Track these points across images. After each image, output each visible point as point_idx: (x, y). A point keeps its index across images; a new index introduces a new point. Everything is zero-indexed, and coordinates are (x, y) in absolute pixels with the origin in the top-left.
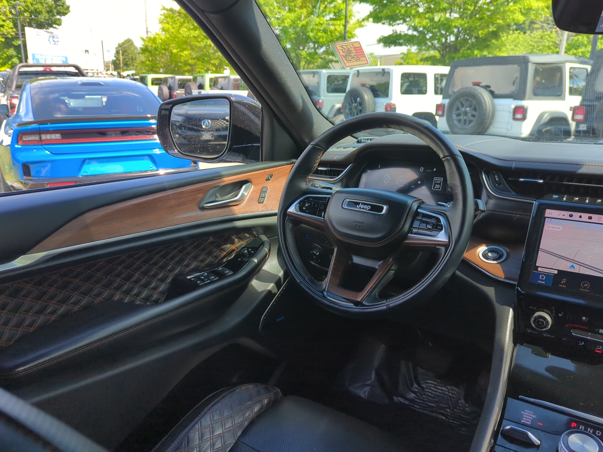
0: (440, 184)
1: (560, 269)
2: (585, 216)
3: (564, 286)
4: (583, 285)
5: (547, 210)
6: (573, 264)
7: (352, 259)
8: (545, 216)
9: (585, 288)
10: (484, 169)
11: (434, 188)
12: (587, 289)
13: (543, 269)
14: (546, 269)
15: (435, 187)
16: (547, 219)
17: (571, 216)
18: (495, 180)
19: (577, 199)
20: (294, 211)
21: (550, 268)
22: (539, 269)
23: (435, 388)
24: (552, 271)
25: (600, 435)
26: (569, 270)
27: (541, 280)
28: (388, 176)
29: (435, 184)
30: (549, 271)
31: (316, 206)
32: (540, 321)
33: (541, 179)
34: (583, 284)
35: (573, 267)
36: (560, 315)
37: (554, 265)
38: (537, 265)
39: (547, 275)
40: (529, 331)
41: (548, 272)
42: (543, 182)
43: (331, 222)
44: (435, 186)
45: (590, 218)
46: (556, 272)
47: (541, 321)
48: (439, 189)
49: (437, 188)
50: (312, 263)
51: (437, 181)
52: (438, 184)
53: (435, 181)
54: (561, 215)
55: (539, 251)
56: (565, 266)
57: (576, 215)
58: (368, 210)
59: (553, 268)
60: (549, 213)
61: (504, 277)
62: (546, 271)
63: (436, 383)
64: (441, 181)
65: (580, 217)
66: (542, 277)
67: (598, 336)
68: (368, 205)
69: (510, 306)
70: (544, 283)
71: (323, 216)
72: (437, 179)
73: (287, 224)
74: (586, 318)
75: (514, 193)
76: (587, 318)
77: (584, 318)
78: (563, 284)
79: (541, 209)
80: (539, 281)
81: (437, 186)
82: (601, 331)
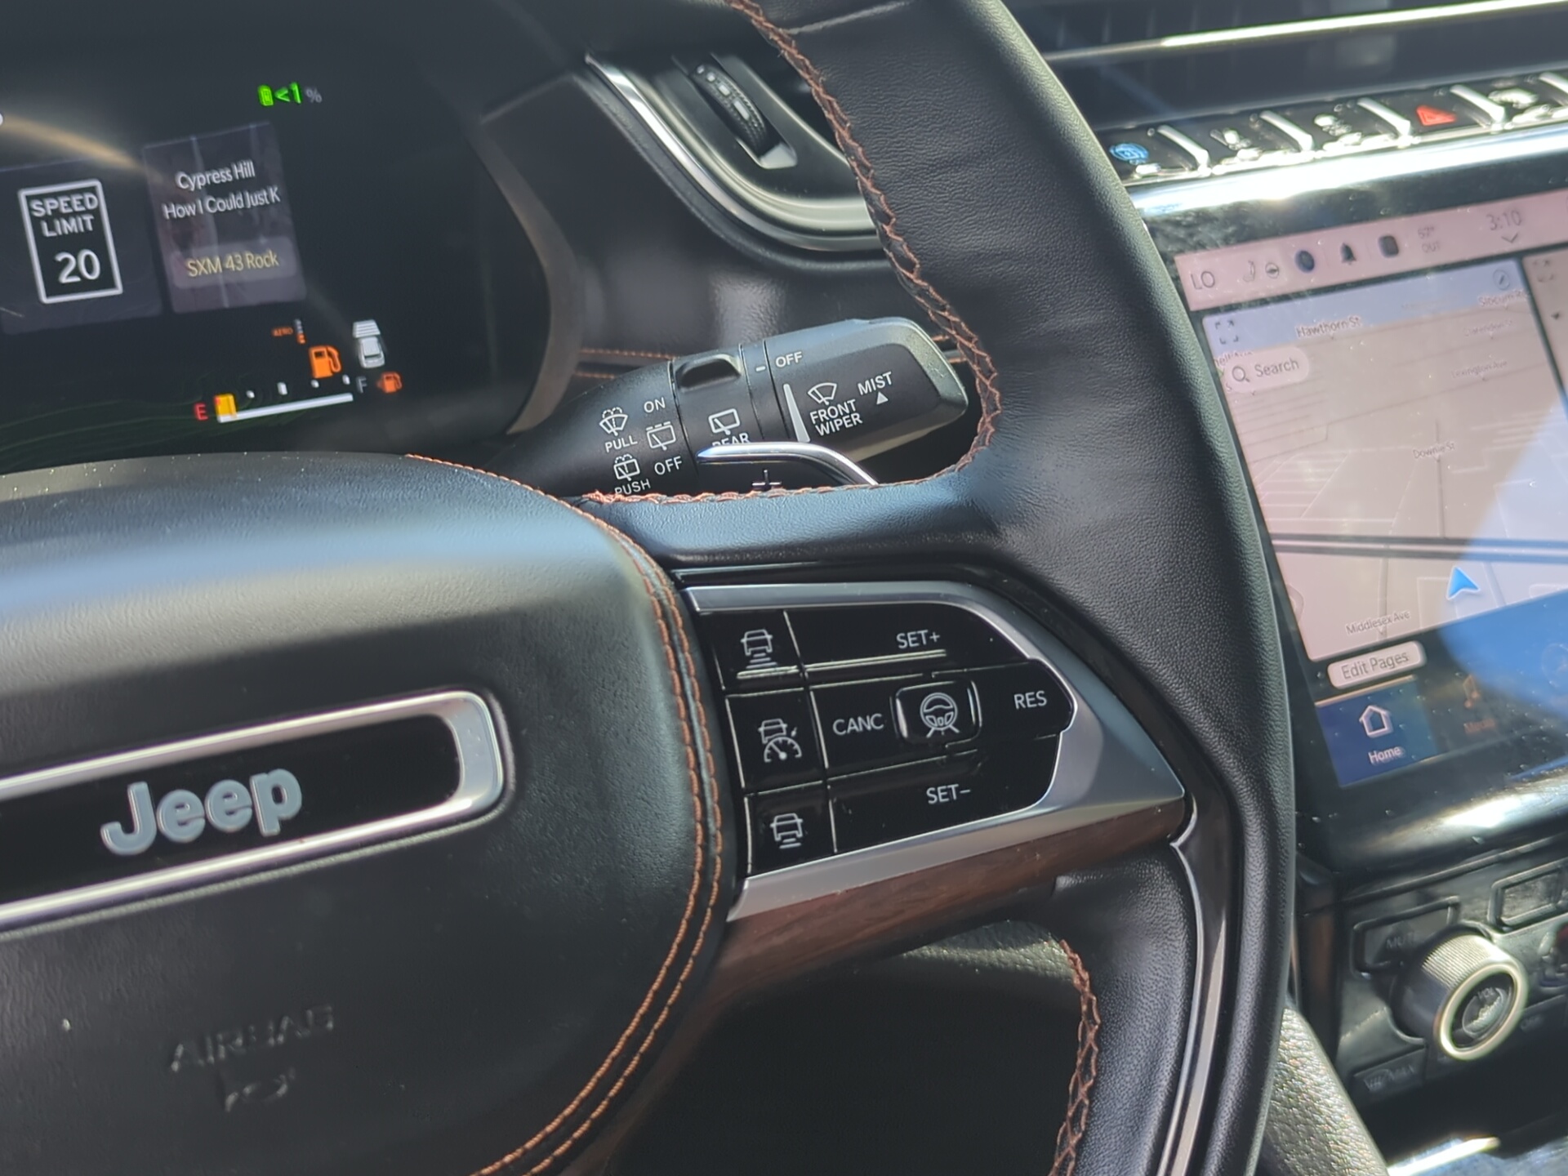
0: (92, 239)
1: (1422, 626)
2: (1364, 244)
6: (1460, 566)
11: (54, 288)
13: (1352, 663)
14: (1366, 659)
15: (64, 278)
17: (1306, 261)
21: (1377, 640)
22: (1339, 675)
24: (1398, 659)
26: (1458, 614)
27: (1381, 745)
29: (48, 248)
30: (1385, 664)
35: (1463, 582)
37: (1385, 612)
38: (1313, 656)
41: (1380, 671)
44: (52, 270)
45: (1390, 246)
46: (1414, 655)
47: (1488, 1003)
48: (106, 281)
51: (57, 213)
52: (73, 243)
53: (36, 222)
54: (1262, 270)
57: (1324, 250)
59: (1391, 636)
60: (1197, 276)
62: (1370, 675)
64: (96, 213)
65: (1345, 252)
66: (1376, 723)
70: (1397, 753)
72: (50, 205)
78: (1475, 715)
80: (1376, 757)
81: (76, 265)
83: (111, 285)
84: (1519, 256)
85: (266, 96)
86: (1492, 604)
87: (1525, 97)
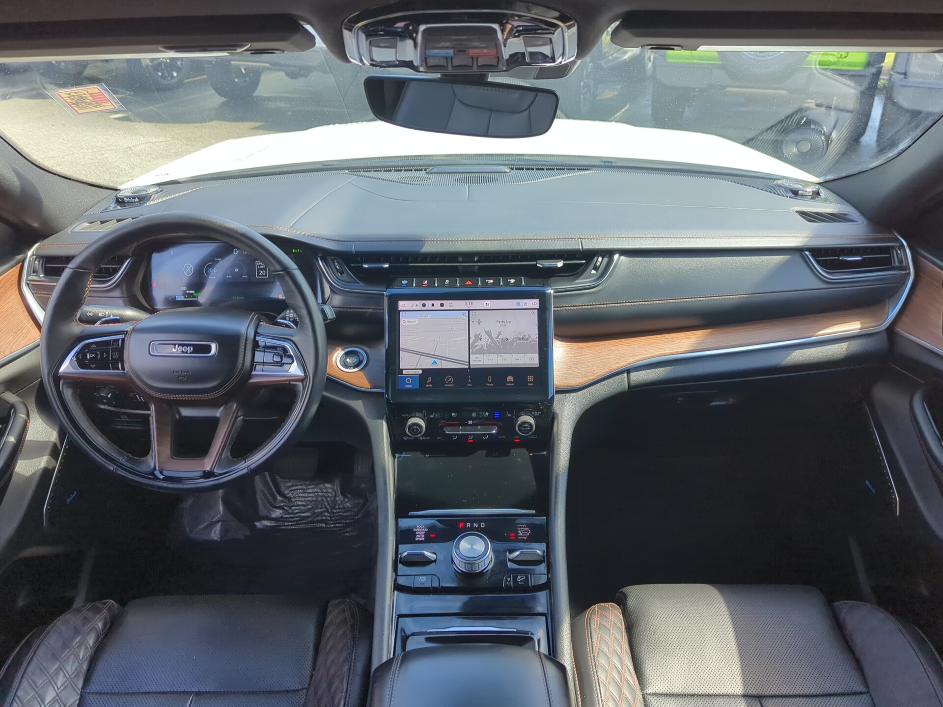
0: (265, 269)
1: (424, 368)
2: (437, 303)
3: (431, 386)
4: (447, 381)
5: (399, 302)
6: (435, 359)
7: (179, 413)
8: (399, 309)
9: (449, 383)
10: (320, 255)
11: (258, 275)
12: (452, 384)
13: (407, 371)
14: (411, 371)
15: (260, 274)
16: (401, 313)
17: (424, 305)
18: (336, 268)
19: (426, 282)
20: (72, 370)
21: (414, 368)
22: (404, 372)
23: (304, 493)
24: (417, 372)
25: (484, 526)
26: (432, 367)
27: (408, 384)
28: (189, 266)
29: (258, 270)
31: (105, 355)
32: (414, 429)
33: (385, 262)
34: (448, 379)
35: (435, 362)
37: (417, 364)
38: (401, 368)
39: (411, 376)
40: (406, 439)
41: (413, 373)
42: (389, 267)
43: (139, 377)
44: (259, 273)
45: (442, 305)
46: (420, 372)
47: (416, 429)
48: (266, 275)
49: (263, 276)
50: (102, 407)
51: (260, 265)
52: (262, 269)
53: (257, 266)
54: (415, 305)
55: (401, 352)
56: (428, 364)
57: (429, 303)
58: (191, 353)
59: (417, 368)
60: (402, 305)
61: (369, 387)
62: (411, 373)
63: (304, 487)
64: (266, 265)
65: (433, 305)
66: (409, 380)
67: (468, 428)
68: (188, 345)
69: (382, 418)
70: (411, 386)
71: (120, 369)
72: (260, 263)
73: (65, 391)
75: (362, 284)
76: (456, 413)
77: (453, 414)
78: (429, 384)
79: (394, 301)
80: (406, 386)
81: (262, 272)
82: (470, 422)
83: (266, 276)
84: (469, 310)
85: (294, 251)
86: (439, 367)
87: (492, 281)
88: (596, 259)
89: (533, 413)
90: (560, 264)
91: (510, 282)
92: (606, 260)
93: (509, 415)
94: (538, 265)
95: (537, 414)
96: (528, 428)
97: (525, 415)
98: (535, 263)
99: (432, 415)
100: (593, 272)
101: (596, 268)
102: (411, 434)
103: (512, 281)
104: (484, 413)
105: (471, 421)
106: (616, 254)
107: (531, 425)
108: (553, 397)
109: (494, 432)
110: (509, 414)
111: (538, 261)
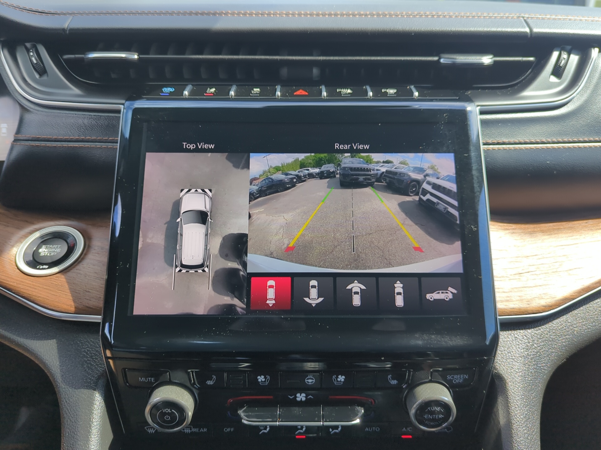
18: (31, 61)
19: (213, 90)
32: (165, 414)
33: (132, 50)
36: (210, 383)
42: (139, 59)
47: (168, 414)
61: (73, 309)
67: (297, 411)
69: (94, 387)
74: (265, 378)
75: (76, 91)
76: (268, 377)
77: (261, 379)
82: (301, 397)
87: (349, 91)
88: (555, 54)
89: (449, 377)
90: (487, 60)
91: (386, 92)
92: (574, 59)
93: (394, 382)
94: (442, 61)
95: (458, 379)
96: (441, 416)
97: (431, 381)
98: (436, 58)
99: (211, 379)
100: (553, 79)
101: (558, 72)
102: (158, 424)
103: (392, 91)
104: (334, 377)
105: (304, 395)
106: (594, 47)
107: (445, 406)
108: (496, 338)
109: (357, 421)
110: (393, 379)
111: (442, 55)
